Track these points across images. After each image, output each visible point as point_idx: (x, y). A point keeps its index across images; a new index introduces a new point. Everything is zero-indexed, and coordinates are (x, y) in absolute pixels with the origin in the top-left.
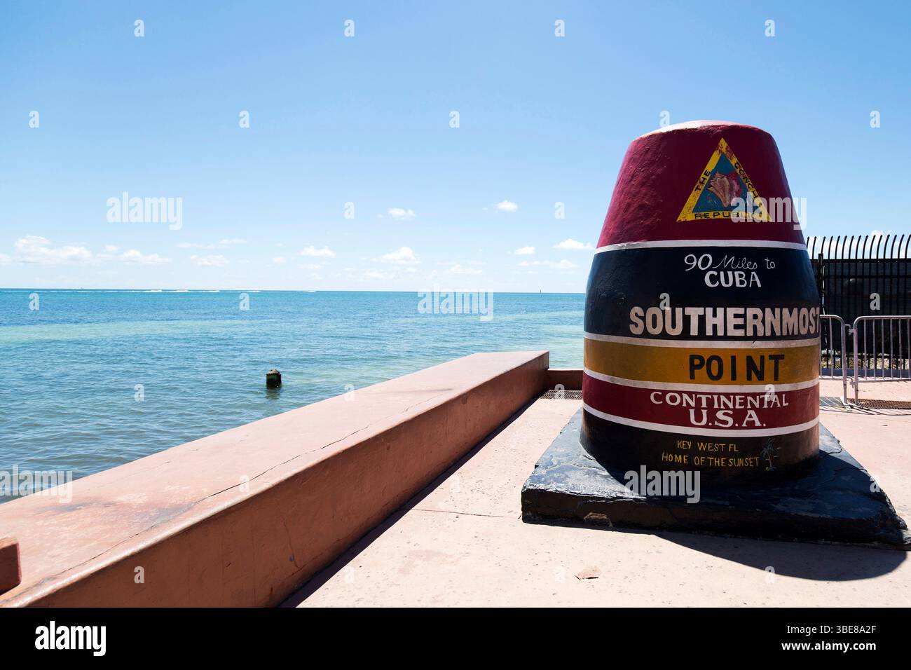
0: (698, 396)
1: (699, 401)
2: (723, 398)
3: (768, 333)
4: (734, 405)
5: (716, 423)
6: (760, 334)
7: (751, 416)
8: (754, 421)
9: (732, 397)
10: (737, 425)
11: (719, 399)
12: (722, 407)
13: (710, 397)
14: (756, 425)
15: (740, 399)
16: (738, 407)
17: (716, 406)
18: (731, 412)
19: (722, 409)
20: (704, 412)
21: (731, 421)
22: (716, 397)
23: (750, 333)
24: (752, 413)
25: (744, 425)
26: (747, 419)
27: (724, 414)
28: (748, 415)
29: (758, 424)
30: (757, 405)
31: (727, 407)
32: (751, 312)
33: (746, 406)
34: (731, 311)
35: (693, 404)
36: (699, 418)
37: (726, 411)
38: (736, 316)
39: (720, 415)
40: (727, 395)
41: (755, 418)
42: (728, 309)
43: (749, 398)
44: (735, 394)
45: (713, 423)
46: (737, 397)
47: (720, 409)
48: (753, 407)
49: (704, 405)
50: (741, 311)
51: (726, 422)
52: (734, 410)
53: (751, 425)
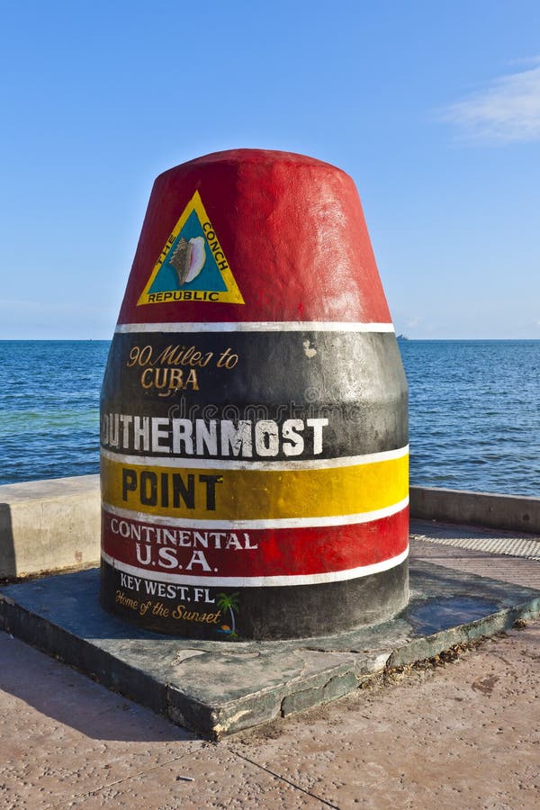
0: (143, 527)
1: (143, 533)
2: (166, 532)
3: (200, 451)
4: (178, 542)
5: (161, 564)
6: (189, 450)
7: (197, 558)
8: (201, 565)
9: (175, 532)
10: (181, 567)
11: (162, 533)
12: (165, 543)
13: (152, 529)
14: (204, 569)
15: (185, 535)
16: (182, 544)
17: (159, 542)
18: (175, 551)
19: (167, 546)
20: (149, 548)
21: (175, 563)
22: (158, 531)
23: (177, 450)
24: (201, 554)
25: (189, 567)
26: (193, 561)
27: (167, 552)
28: (194, 556)
29: (206, 568)
30: (205, 544)
31: (169, 544)
32: (177, 423)
33: (192, 544)
34: (157, 421)
35: (139, 538)
36: (144, 557)
37: (170, 549)
38: (161, 428)
39: (162, 552)
40: (171, 529)
41: (203, 561)
42: (154, 419)
43: (197, 535)
44: (179, 529)
45: (157, 563)
46: (181, 532)
47: (162, 546)
48: (200, 547)
49: (148, 540)
50: (165, 421)
51: (169, 563)
52: (177, 547)
53: (197, 570)
